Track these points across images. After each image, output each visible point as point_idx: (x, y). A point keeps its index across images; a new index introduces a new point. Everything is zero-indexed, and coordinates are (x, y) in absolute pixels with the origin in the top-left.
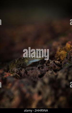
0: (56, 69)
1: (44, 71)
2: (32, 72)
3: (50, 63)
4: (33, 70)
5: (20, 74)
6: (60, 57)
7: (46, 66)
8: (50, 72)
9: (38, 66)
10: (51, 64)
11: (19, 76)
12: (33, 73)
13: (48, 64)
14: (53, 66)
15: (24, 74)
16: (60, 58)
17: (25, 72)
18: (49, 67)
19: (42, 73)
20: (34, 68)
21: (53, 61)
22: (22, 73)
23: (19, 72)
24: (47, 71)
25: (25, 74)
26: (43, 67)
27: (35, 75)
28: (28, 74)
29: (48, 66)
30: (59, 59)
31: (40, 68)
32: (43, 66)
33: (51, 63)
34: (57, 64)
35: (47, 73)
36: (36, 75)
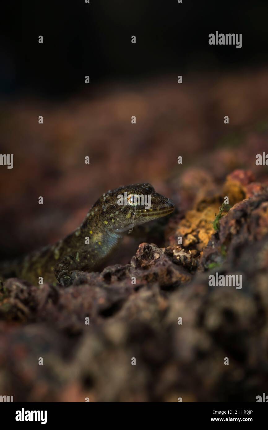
0: (174, 280)
1: (123, 291)
2: (75, 296)
3: (153, 256)
4: (80, 287)
5: (32, 304)
6: (198, 232)
7: (136, 268)
8: (144, 294)
9: (106, 270)
10: (155, 262)
11: (26, 309)
12: (80, 300)
13: (145, 263)
14: (162, 271)
15: (47, 302)
16: (196, 236)
17: (50, 296)
18: (146, 273)
19: (116, 298)
20: (89, 278)
21: (164, 250)
22: (40, 298)
23: (29, 294)
24: (137, 289)
25: (50, 301)
26: (124, 274)
27: (86, 305)
28: (62, 301)
29: (146, 268)
30: (194, 241)
31: (114, 278)
32: (125, 268)
33: (157, 256)
34: (177, 263)
35: (132, 297)
36: (90, 307)
